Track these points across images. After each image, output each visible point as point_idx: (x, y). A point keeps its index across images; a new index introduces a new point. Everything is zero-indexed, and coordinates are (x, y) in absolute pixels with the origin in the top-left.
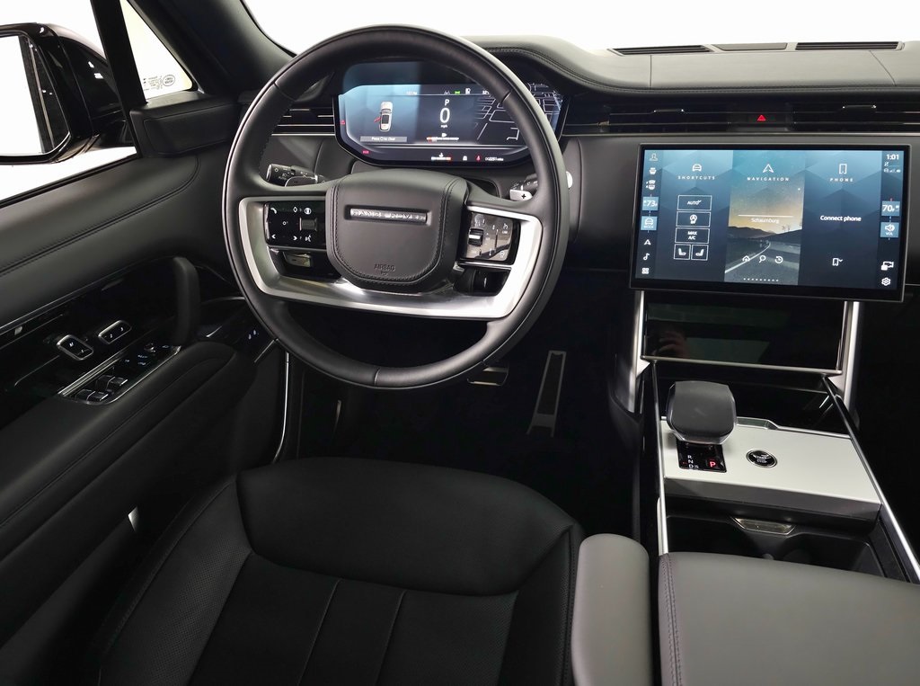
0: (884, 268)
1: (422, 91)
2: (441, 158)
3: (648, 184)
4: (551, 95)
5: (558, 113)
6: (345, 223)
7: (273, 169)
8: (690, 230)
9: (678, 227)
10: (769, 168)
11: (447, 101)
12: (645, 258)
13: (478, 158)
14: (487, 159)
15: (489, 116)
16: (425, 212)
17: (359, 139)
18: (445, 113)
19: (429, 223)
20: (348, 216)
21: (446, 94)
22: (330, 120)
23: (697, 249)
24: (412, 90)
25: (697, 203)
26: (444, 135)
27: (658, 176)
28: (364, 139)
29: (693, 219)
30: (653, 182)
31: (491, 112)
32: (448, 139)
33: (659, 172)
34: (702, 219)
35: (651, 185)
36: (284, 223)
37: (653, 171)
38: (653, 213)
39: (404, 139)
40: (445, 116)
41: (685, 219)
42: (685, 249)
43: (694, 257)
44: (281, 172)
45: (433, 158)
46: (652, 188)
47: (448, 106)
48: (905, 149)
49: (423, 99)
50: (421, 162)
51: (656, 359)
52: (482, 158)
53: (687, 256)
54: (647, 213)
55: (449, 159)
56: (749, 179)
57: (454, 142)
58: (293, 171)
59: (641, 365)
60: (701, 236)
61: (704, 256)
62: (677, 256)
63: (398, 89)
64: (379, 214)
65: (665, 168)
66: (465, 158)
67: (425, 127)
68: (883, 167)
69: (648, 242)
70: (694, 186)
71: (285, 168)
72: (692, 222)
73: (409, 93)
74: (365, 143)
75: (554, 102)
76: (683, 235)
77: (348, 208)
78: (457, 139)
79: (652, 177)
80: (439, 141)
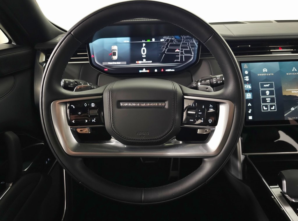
1: (131, 40)
2: (144, 71)
3: (246, 78)
4: (193, 41)
5: (196, 48)
6: (117, 110)
7: (65, 82)
8: (267, 98)
9: (262, 97)
10: (294, 69)
11: (144, 45)
12: (250, 112)
13: (162, 70)
14: (166, 70)
15: (165, 51)
16: (164, 101)
17: (102, 63)
18: (144, 50)
19: (167, 107)
20: (119, 107)
21: (143, 41)
22: (86, 56)
23: (271, 106)
24: (126, 40)
25: (268, 85)
26: (144, 60)
28: (104, 63)
29: (268, 93)
30: (247, 77)
31: (166, 49)
32: (147, 62)
33: (249, 72)
34: (271, 93)
37: (246, 72)
38: (250, 91)
39: (125, 63)
40: (144, 52)
41: (264, 93)
42: (266, 106)
43: (271, 110)
44: (70, 83)
45: (140, 71)
46: (247, 80)
47: (145, 47)
49: (132, 45)
50: (135, 74)
51: (248, 154)
52: (164, 70)
53: (267, 110)
54: (247, 91)
55: (148, 71)
56: (287, 74)
57: (150, 64)
58: (76, 82)
59: (242, 157)
60: (272, 100)
61: (275, 109)
62: (264, 110)
63: (119, 40)
65: (252, 71)
66: (156, 71)
67: (135, 57)
69: (250, 105)
70: (265, 78)
71: (71, 80)
72: (267, 94)
73: (125, 42)
74: (104, 66)
75: (194, 44)
76: (264, 100)
78: (151, 62)
79: (247, 75)
80: (142, 63)
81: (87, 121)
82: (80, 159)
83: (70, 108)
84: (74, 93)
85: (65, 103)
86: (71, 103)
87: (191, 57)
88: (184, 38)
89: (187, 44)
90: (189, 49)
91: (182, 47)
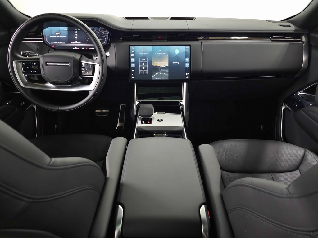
0: (187, 74)
1: (68, 29)
2: (76, 48)
4: (106, 31)
5: (108, 36)
6: (46, 67)
7: (23, 52)
8: (143, 67)
9: (140, 66)
10: (160, 51)
11: (76, 32)
12: (133, 74)
13: (87, 48)
16: (68, 63)
17: (50, 43)
19: (70, 66)
20: (47, 65)
21: (76, 30)
22: (41, 37)
23: (145, 72)
24: (65, 29)
25: (144, 60)
26: (76, 42)
27: (134, 53)
28: (52, 43)
29: (143, 64)
30: (133, 54)
32: (78, 43)
33: (134, 52)
34: (145, 64)
35: (133, 55)
36: (28, 67)
37: (133, 52)
38: (134, 63)
39: (65, 43)
40: (76, 36)
41: (141, 64)
42: (142, 72)
43: (145, 73)
44: (26, 53)
45: (74, 48)
46: (133, 56)
47: (77, 33)
48: (190, 45)
49: (69, 31)
50: (70, 50)
51: (140, 101)
52: (88, 48)
53: (143, 73)
54: (132, 63)
55: (78, 48)
56: (156, 53)
57: (79, 44)
58: (30, 53)
59: (137, 103)
60: (146, 68)
61: (147, 73)
62: (140, 73)
63: (61, 28)
64: (56, 64)
65: (136, 51)
66: (83, 48)
67: (70, 39)
68: (185, 50)
69: (133, 70)
70: (143, 55)
71: (27, 52)
72: (143, 65)
73: (65, 30)
74: (52, 44)
75: (106, 33)
76: (141, 68)
77: (46, 63)
78: (80, 43)
79: (133, 53)
80: (75, 43)
81: (32, 71)
82: (29, 90)
83: (23, 64)
84: (27, 57)
85: (20, 62)
86: (23, 62)
87: (104, 41)
88: (100, 29)
89: (102, 33)
90: (103, 36)
91: (99, 35)
